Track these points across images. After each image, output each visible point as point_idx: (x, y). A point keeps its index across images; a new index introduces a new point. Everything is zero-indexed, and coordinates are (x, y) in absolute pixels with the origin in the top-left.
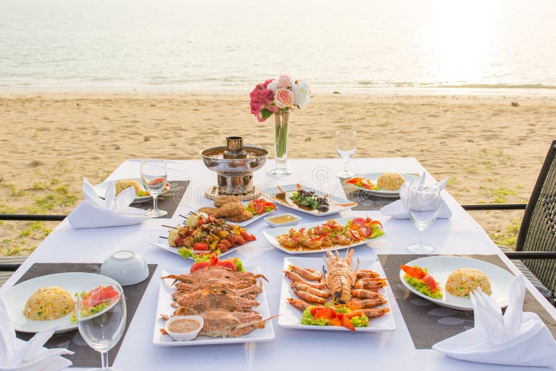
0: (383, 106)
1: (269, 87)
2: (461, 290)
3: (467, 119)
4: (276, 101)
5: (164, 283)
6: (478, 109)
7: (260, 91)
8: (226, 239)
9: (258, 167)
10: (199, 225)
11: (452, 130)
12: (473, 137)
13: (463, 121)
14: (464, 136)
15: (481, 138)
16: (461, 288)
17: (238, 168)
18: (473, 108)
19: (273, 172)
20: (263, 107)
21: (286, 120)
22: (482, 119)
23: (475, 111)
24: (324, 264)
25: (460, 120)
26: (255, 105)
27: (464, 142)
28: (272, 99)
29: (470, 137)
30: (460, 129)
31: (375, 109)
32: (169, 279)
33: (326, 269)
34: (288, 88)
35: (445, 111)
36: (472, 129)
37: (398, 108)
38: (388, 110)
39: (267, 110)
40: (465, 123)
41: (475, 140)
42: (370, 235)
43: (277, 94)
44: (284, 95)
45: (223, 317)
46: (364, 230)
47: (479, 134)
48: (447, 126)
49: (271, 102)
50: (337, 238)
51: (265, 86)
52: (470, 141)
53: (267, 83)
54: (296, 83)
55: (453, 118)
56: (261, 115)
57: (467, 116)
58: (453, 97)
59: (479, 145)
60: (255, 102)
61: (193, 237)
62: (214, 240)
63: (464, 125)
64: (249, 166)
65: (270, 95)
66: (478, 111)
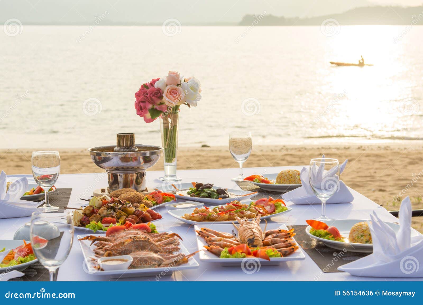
0: (268, 157)
1: (156, 85)
2: (362, 238)
3: (377, 169)
4: (165, 99)
5: (82, 243)
6: (390, 158)
7: (146, 89)
8: (134, 214)
9: (152, 163)
10: (104, 204)
11: (358, 179)
12: (384, 187)
13: (372, 171)
14: (374, 186)
15: (395, 188)
16: (362, 236)
17: (131, 162)
18: (384, 157)
19: (162, 179)
20: (150, 106)
21: (175, 121)
22: (396, 167)
23: (387, 160)
24: (233, 228)
25: (367, 169)
26: (142, 104)
27: (374, 191)
28: (161, 97)
29: (381, 186)
30: (368, 179)
31: (259, 160)
32: (87, 240)
33: (235, 232)
34: (178, 85)
35: (350, 161)
36: (383, 178)
37: (289, 158)
38: (275, 161)
39: (156, 109)
40: (375, 172)
41: (388, 190)
42: (274, 211)
43: (165, 91)
44: (173, 92)
45: (149, 255)
46: (268, 208)
47: (391, 183)
48: (353, 176)
49: (159, 102)
50: (243, 213)
51: (152, 84)
52: (381, 190)
53: (154, 81)
54: (185, 81)
55: (360, 168)
56: (148, 115)
57: (377, 165)
58: (359, 148)
59: (391, 194)
60: (142, 102)
61: (100, 214)
62: (121, 216)
63: (373, 174)
64: (142, 161)
65: (159, 94)
66: (391, 160)
